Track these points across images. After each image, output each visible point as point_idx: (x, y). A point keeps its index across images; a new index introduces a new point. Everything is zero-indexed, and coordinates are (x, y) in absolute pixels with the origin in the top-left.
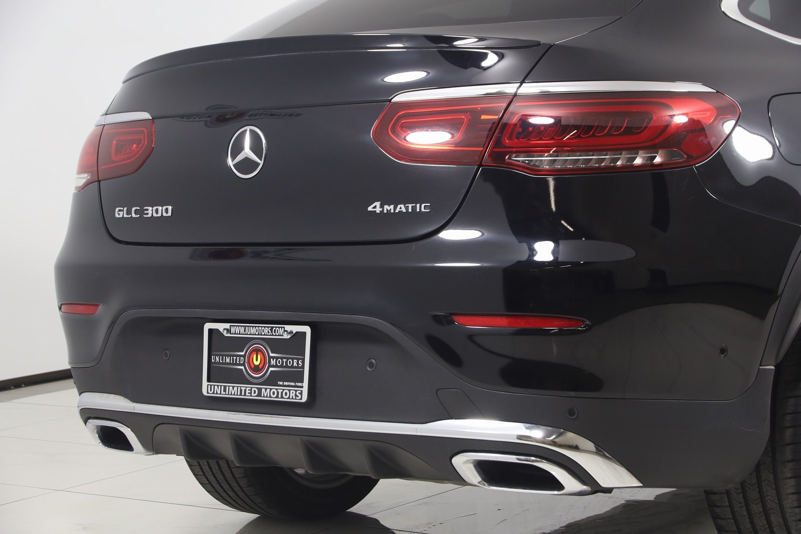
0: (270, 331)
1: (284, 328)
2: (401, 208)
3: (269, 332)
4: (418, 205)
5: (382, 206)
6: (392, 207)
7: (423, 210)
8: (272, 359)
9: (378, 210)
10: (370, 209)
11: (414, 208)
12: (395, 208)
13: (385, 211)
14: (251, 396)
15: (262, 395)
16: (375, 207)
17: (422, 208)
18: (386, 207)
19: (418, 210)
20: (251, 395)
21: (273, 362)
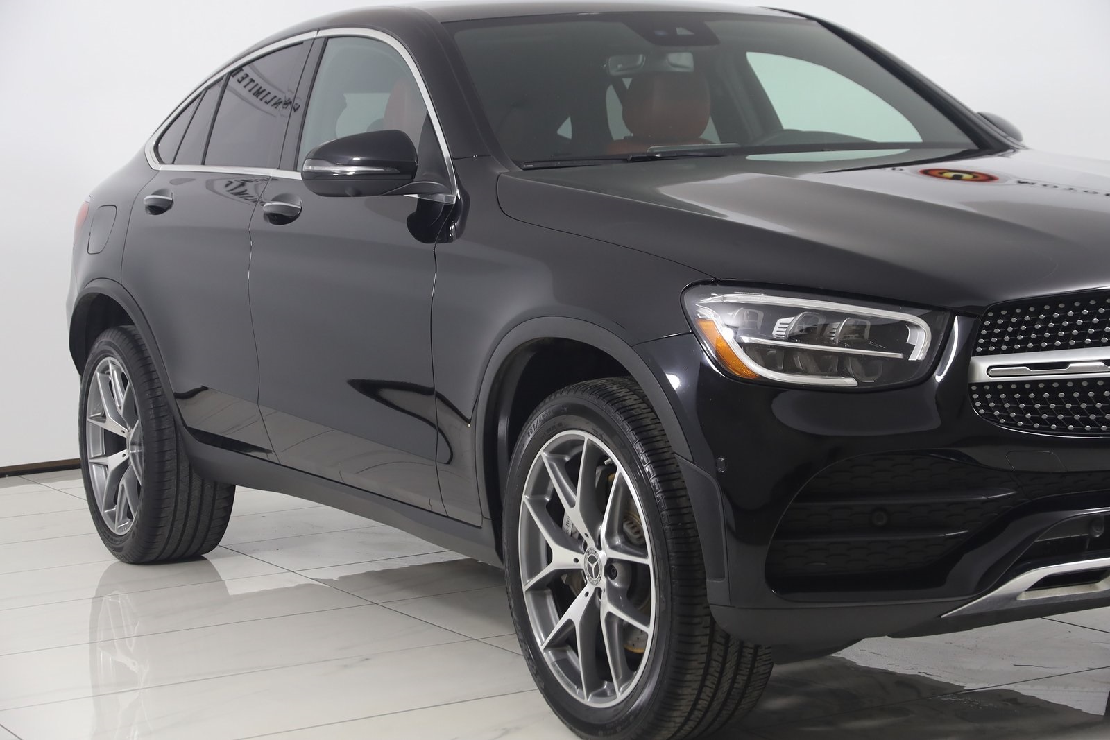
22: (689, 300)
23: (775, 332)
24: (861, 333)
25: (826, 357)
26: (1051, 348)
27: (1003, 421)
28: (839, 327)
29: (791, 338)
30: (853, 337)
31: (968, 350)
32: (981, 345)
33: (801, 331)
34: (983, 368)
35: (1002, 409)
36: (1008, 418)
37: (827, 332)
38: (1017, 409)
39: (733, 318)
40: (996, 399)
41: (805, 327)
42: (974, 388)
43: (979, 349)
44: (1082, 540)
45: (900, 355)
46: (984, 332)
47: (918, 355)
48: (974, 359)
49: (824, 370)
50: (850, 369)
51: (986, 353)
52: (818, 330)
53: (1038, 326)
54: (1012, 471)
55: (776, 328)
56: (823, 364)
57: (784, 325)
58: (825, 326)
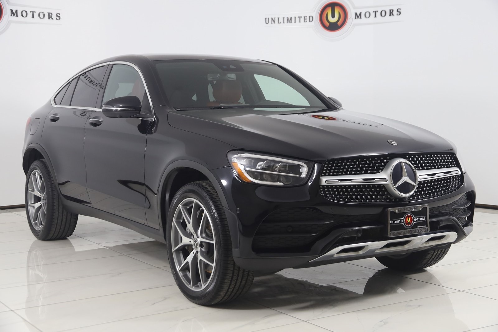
22: (229, 155)
23: (257, 167)
24: (285, 168)
25: (274, 175)
26: (346, 174)
27: (330, 198)
28: (278, 166)
29: (262, 169)
30: (283, 169)
31: (320, 174)
32: (324, 173)
33: (266, 167)
34: (324, 180)
35: (330, 194)
36: (332, 197)
37: (274, 167)
38: (335, 194)
39: (244, 162)
40: (328, 190)
41: (267, 165)
42: (321, 187)
43: (323, 174)
44: (355, 237)
45: (298, 176)
46: (325, 169)
47: (303, 176)
48: (321, 178)
49: (273, 180)
50: (281, 180)
51: (325, 175)
52: (271, 167)
53: (342, 167)
54: (333, 214)
55: (258, 166)
56: (273, 178)
57: (260, 165)
58: (274, 165)
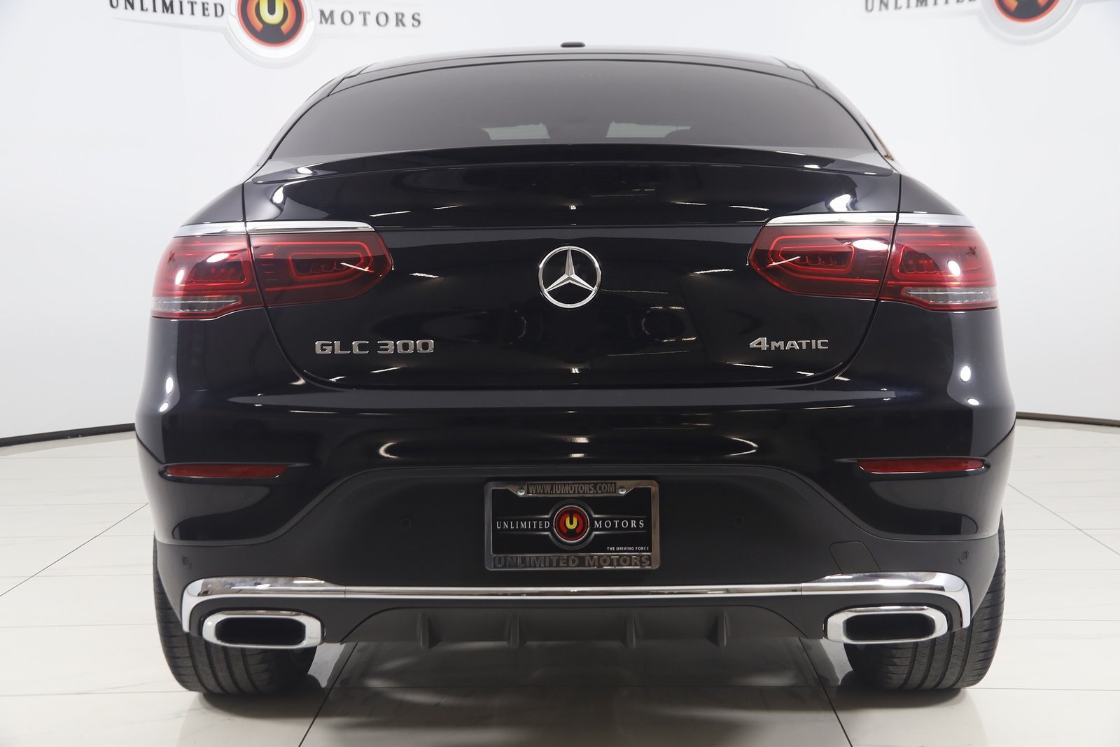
0: (593, 489)
1: (615, 484)
2: (792, 345)
3: (590, 490)
4: (814, 342)
5: (769, 343)
6: (781, 343)
7: (820, 347)
8: (596, 522)
9: (764, 346)
10: (753, 344)
11: (809, 345)
12: (785, 346)
13: (773, 348)
14: (568, 566)
15: (587, 564)
16: (760, 344)
17: (819, 344)
18: (774, 344)
19: (814, 347)
20: (568, 564)
21: (598, 525)
